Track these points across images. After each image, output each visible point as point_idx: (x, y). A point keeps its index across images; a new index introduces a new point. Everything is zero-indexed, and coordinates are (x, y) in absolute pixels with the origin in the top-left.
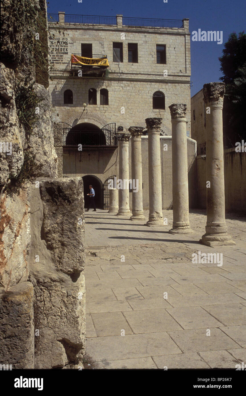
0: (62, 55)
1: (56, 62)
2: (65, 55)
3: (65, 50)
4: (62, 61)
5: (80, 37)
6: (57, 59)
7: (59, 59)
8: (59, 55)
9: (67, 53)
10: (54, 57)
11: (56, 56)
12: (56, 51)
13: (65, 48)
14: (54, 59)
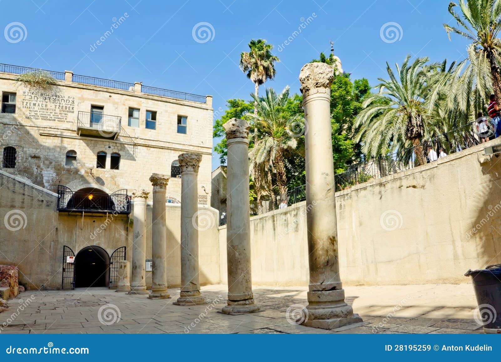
0: (66, 113)
1: (58, 119)
2: (69, 114)
3: (71, 109)
4: (66, 119)
5: (90, 97)
6: (60, 117)
7: (61, 117)
8: (63, 112)
9: (73, 112)
10: (56, 114)
11: (58, 114)
12: (59, 108)
13: (71, 106)
14: (56, 117)
